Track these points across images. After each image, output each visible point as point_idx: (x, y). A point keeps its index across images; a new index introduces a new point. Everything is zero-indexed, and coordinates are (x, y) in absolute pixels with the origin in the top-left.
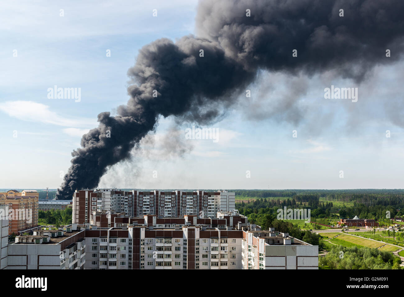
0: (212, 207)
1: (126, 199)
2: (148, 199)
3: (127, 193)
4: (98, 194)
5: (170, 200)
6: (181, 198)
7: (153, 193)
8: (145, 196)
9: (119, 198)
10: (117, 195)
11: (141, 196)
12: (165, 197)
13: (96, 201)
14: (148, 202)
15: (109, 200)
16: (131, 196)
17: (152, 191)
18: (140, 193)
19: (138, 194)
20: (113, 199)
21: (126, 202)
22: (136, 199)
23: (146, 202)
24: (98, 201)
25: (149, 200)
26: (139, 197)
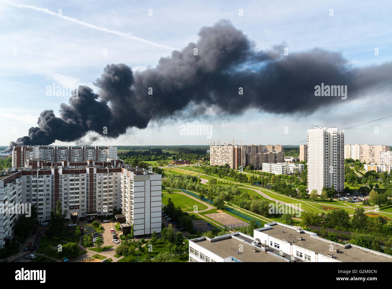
0: (104, 155)
1: (50, 151)
2: (64, 151)
3: (50, 148)
4: (30, 149)
5: (78, 152)
6: (85, 151)
7: (67, 148)
8: (62, 150)
9: (44, 151)
10: (44, 149)
11: (59, 150)
12: (75, 150)
13: (29, 153)
14: (64, 153)
15: (38, 152)
16: (53, 150)
17: (67, 147)
18: (59, 148)
19: (57, 149)
20: (41, 152)
21: (49, 153)
22: (56, 152)
23: (63, 153)
24: (30, 153)
25: (65, 152)
26: (58, 151)
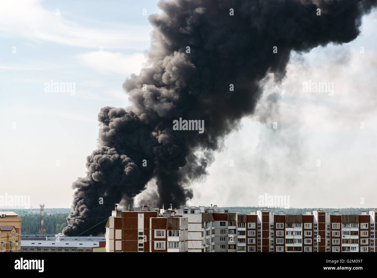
1: (242, 233)
2: (298, 233)
3: (245, 219)
4: (171, 221)
5: (357, 237)
7: (310, 219)
8: (290, 226)
9: (223, 231)
10: (218, 222)
11: (279, 225)
12: (343, 229)
13: (166, 239)
14: (299, 241)
15: (198, 236)
16: (253, 225)
17: (309, 214)
18: (278, 219)
19: (271, 220)
20: (208, 233)
21: (241, 240)
22: (266, 234)
23: (292, 241)
24: (170, 239)
25: (300, 237)
26: (275, 229)
